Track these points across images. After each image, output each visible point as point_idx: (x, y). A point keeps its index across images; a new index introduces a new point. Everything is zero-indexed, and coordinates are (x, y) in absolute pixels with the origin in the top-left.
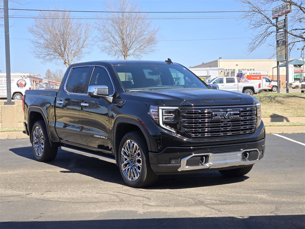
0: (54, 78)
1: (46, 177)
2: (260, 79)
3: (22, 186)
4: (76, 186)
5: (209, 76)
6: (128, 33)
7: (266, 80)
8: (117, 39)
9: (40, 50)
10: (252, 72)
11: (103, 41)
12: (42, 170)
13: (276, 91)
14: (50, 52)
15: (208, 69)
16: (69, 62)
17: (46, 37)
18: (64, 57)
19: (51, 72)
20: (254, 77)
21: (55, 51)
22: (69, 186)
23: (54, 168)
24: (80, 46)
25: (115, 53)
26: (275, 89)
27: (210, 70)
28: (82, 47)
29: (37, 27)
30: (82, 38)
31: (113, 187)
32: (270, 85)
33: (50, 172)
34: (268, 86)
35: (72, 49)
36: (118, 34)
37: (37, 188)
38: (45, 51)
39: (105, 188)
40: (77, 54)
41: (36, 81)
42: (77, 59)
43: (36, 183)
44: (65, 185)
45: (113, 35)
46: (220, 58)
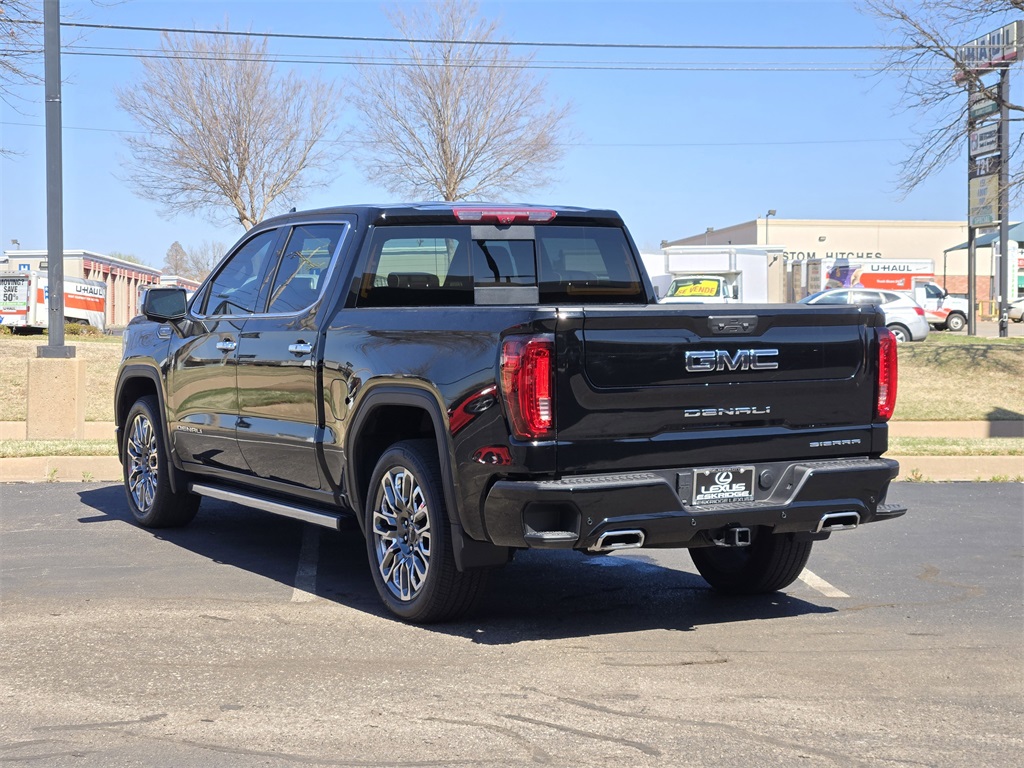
0: (194, 272)
1: (210, 639)
2: (907, 286)
3: (121, 677)
4: (336, 685)
5: (737, 274)
6: (461, 118)
7: (927, 290)
8: (423, 139)
9: (156, 172)
10: (882, 262)
11: (374, 145)
12: (193, 611)
13: (960, 330)
14: (189, 181)
15: (733, 251)
16: (253, 216)
17: (178, 126)
18: (238, 199)
19: (185, 249)
20: (888, 281)
21: (210, 176)
22: (307, 683)
23: (238, 604)
24: (296, 160)
25: (413, 187)
26: (957, 323)
27: (739, 251)
28: (302, 165)
29: (149, 90)
30: (303, 135)
31: (488, 691)
32: (940, 310)
33: (225, 620)
34: (934, 313)
35: (265, 169)
36: (425, 122)
37: (180, 691)
38: (172, 177)
39: (457, 695)
40: (283, 187)
41: (136, 281)
42: (283, 205)
43: (173, 666)
44: (293, 676)
45: (411, 124)
46: (771, 213)
